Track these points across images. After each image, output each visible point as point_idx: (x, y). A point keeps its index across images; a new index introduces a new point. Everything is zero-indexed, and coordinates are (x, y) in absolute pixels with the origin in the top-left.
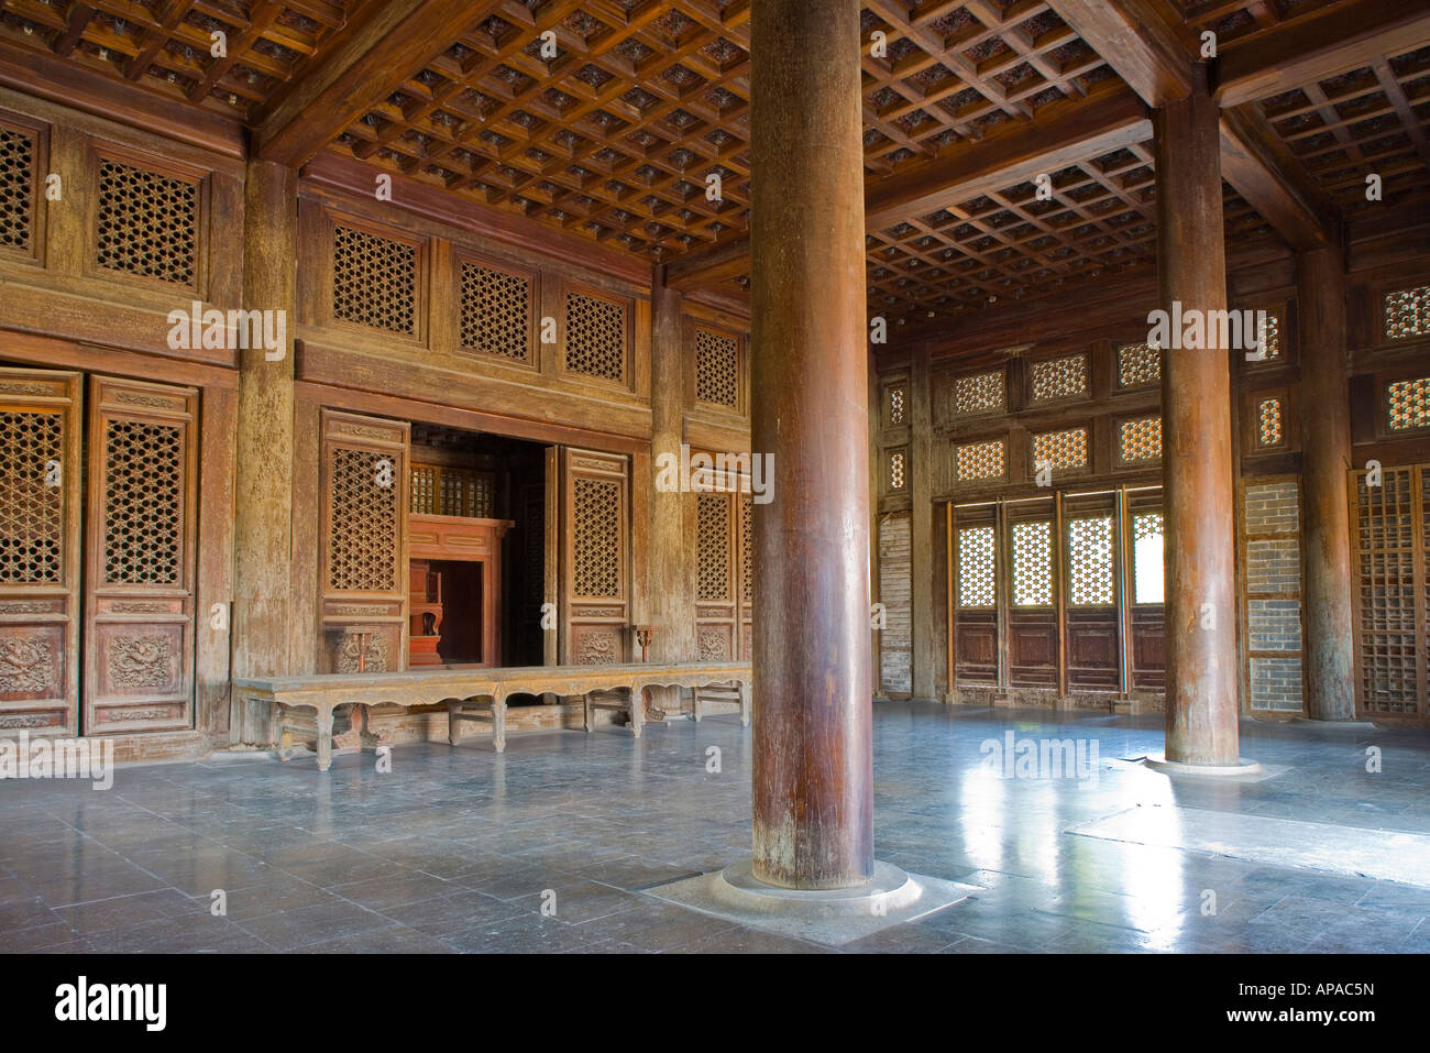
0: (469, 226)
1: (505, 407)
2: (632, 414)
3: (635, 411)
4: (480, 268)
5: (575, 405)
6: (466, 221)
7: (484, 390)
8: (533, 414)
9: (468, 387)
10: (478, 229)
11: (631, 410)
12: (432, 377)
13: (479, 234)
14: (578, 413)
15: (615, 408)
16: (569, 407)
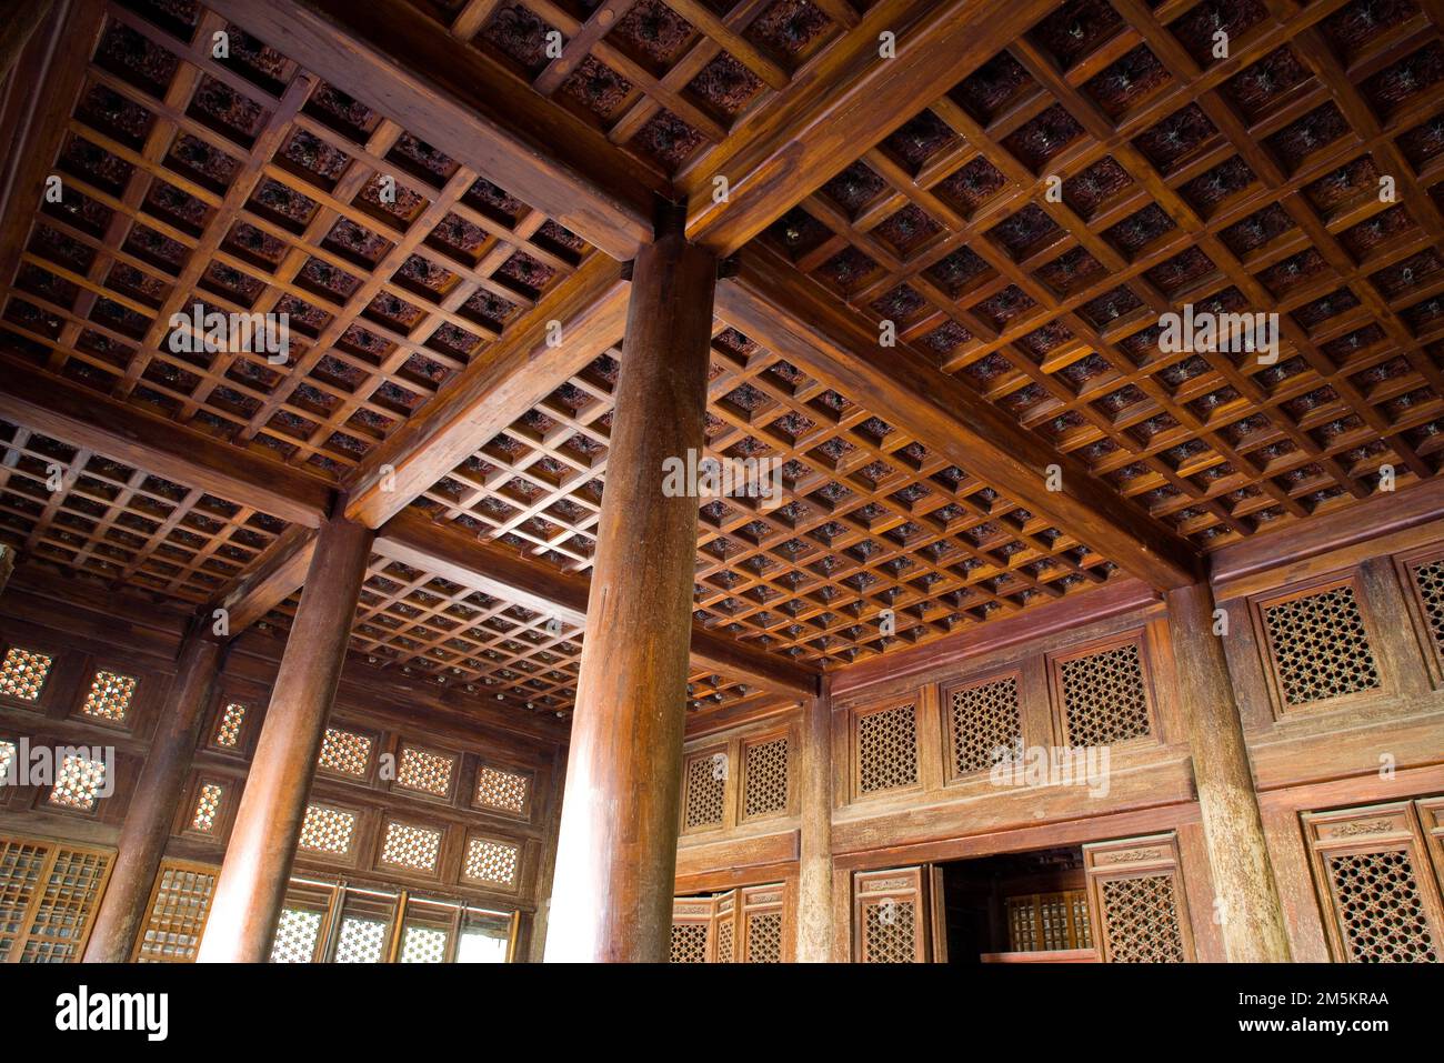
0: (941, 662)
1: (990, 823)
2: (1153, 775)
3: (1155, 770)
4: (967, 691)
5: (1069, 793)
6: (937, 659)
7: (967, 812)
8: (1020, 820)
9: (952, 815)
10: (948, 660)
11: (1149, 771)
12: (921, 817)
13: (951, 663)
14: (1074, 801)
15: (1125, 777)
16: (1063, 798)
